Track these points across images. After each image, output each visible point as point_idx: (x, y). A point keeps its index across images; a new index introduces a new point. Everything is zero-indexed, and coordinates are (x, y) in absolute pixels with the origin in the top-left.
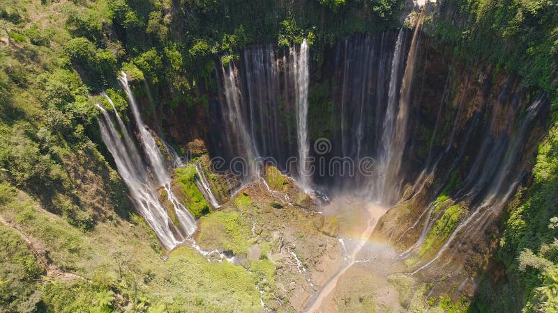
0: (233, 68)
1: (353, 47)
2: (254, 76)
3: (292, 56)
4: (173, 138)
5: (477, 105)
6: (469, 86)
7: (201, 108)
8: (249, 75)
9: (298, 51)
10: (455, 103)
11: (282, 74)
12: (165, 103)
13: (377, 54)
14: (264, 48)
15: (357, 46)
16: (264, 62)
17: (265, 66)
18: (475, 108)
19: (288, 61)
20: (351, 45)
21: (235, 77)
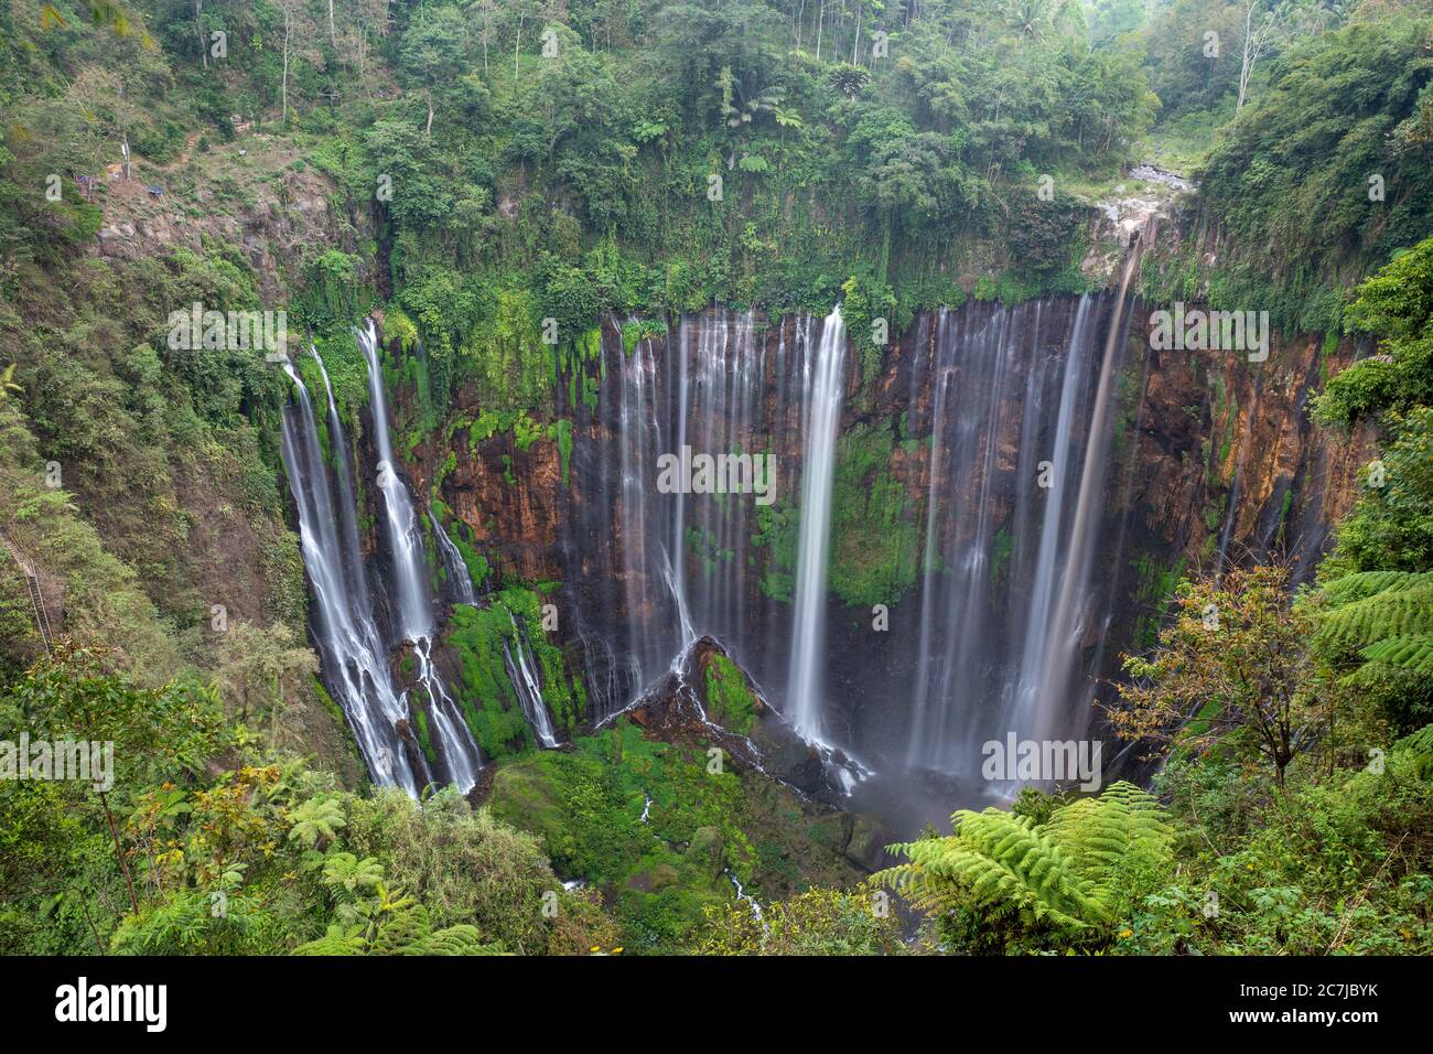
0: (645, 358)
1: (960, 334)
2: (696, 389)
3: (802, 345)
4: (465, 524)
5: (1283, 461)
6: (1261, 412)
7: (550, 453)
8: (684, 382)
9: (817, 334)
10: (1227, 470)
11: (770, 390)
12: (460, 425)
13: (1025, 355)
14: (731, 318)
15: (972, 332)
16: (729, 356)
17: (729, 366)
18: (1279, 471)
19: (789, 355)
20: (954, 329)
21: (648, 381)
